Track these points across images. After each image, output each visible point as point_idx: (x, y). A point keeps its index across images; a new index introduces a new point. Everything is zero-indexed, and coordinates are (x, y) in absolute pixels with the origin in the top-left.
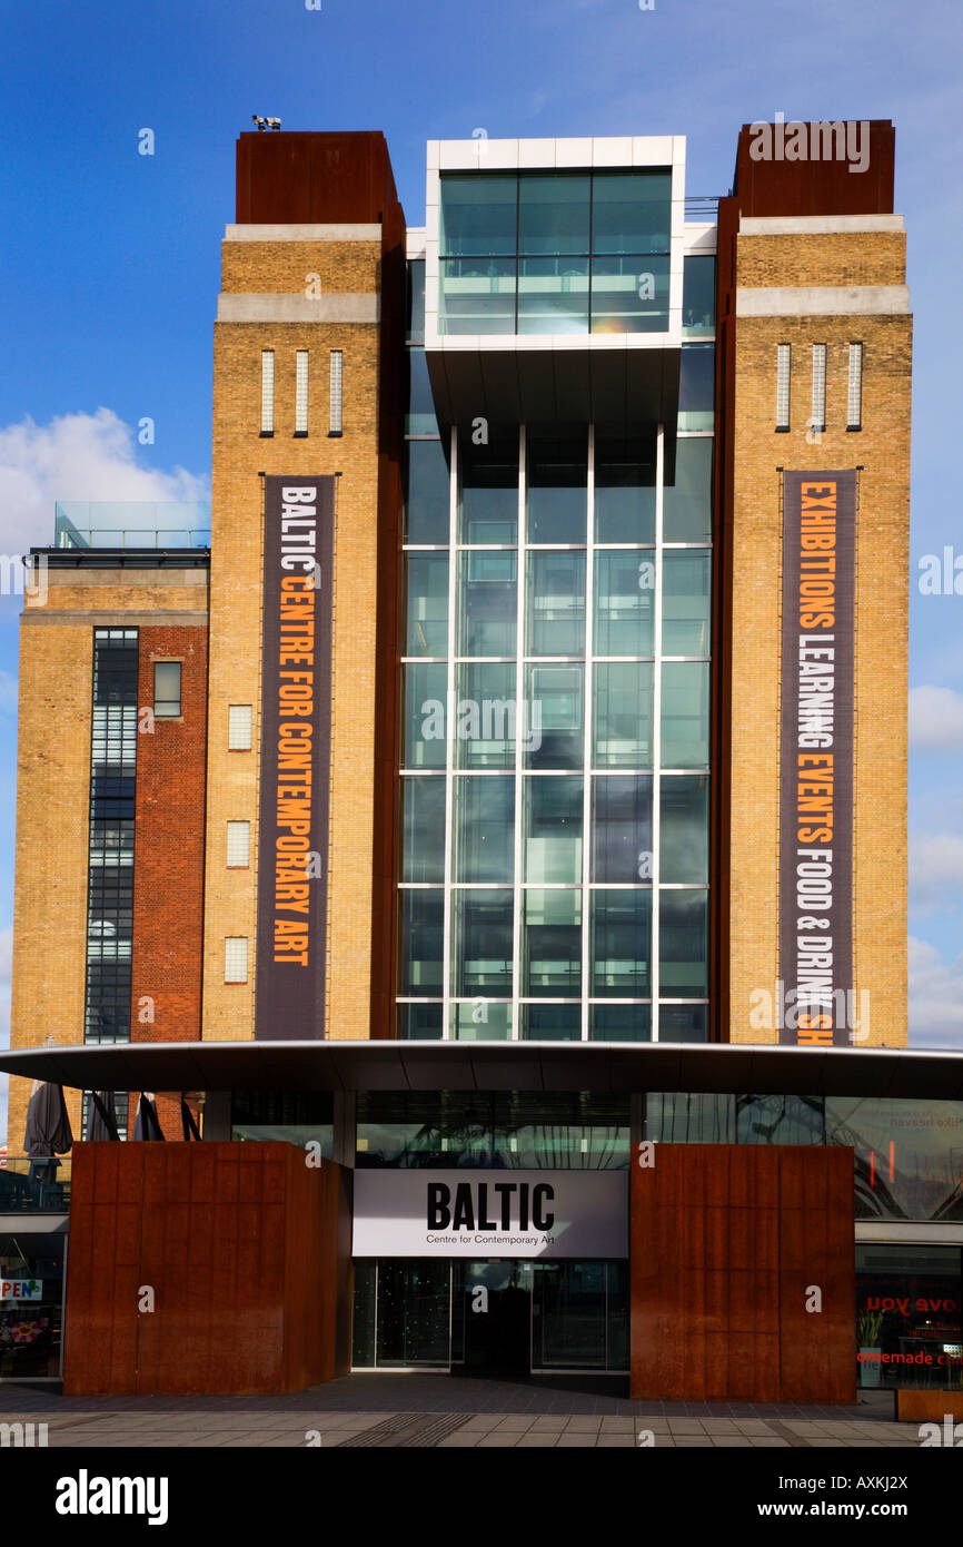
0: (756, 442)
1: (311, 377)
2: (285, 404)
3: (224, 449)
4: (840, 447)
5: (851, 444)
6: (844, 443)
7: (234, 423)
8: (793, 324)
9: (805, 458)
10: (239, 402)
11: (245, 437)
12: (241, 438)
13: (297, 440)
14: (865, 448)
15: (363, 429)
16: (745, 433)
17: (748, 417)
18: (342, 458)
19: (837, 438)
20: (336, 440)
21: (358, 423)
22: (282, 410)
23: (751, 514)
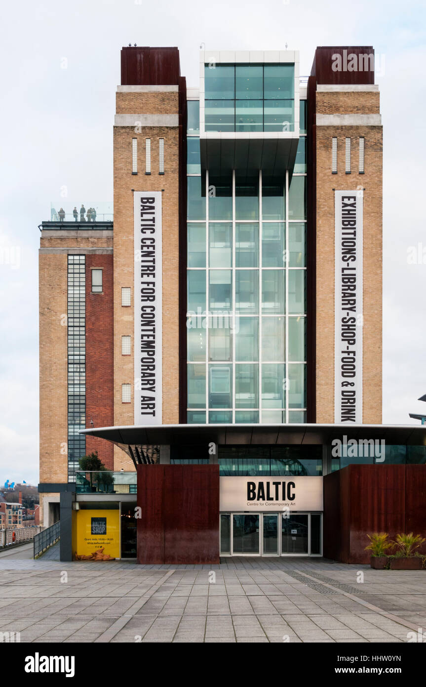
0: (324, 178)
1: (152, 150)
2: (142, 161)
3: (118, 180)
4: (356, 180)
5: (360, 179)
6: (358, 179)
7: (121, 169)
8: (338, 129)
9: (343, 185)
10: (123, 160)
11: (126, 175)
12: (124, 175)
13: (146, 176)
14: (366, 181)
15: (172, 171)
16: (320, 175)
17: (322, 168)
18: (164, 183)
19: (355, 177)
20: (162, 176)
21: (170, 169)
22: (140, 164)
23: (323, 208)
